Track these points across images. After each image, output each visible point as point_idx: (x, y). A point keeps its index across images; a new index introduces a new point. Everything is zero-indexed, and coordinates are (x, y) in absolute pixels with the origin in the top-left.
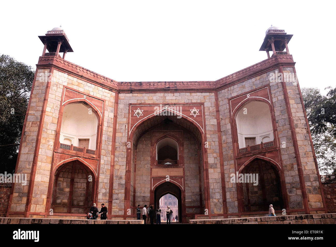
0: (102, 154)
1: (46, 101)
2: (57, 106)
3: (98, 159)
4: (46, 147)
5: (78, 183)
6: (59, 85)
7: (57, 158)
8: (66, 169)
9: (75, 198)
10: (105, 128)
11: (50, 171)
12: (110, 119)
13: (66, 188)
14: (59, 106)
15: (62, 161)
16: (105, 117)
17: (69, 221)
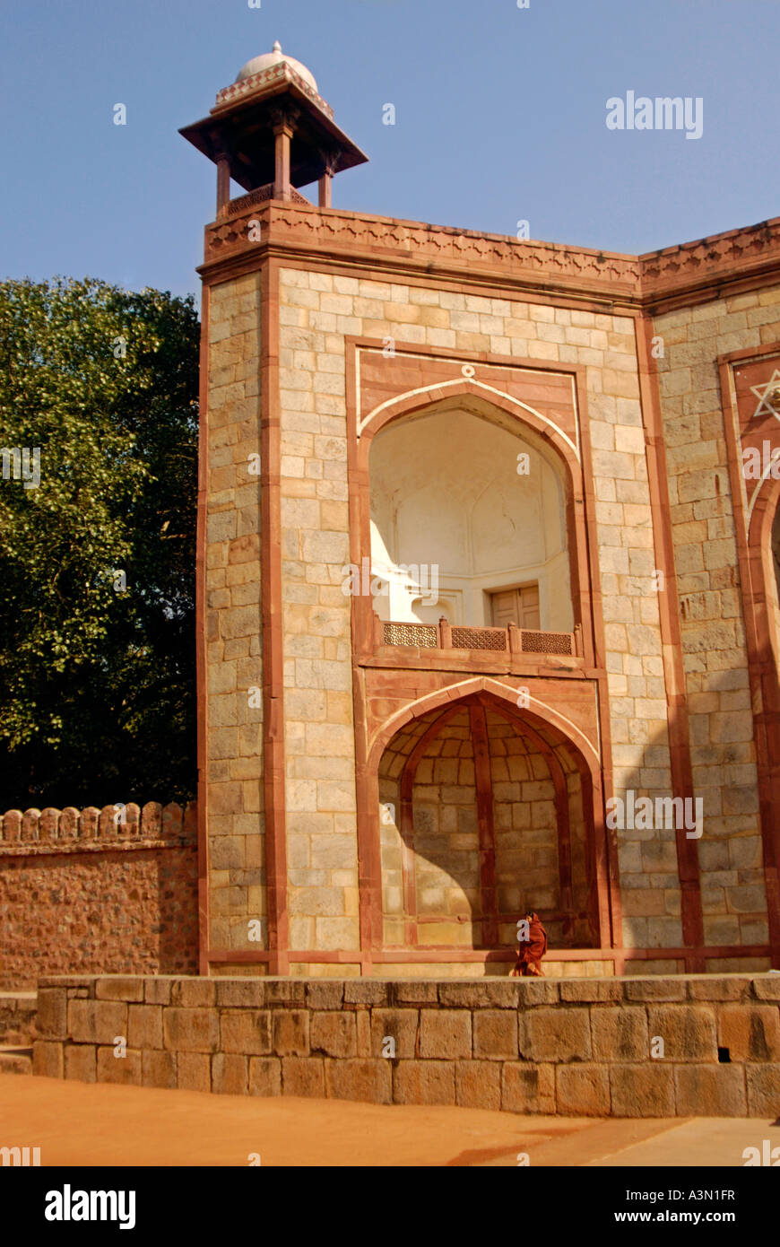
0: (608, 645)
1: (272, 430)
2: (331, 444)
3: (592, 673)
4: (312, 649)
5: (510, 802)
6: (320, 338)
7: (377, 693)
8: (441, 743)
9: (508, 877)
10: (604, 512)
11: (353, 761)
12: (627, 460)
13: (459, 831)
14: (342, 443)
15: (405, 710)
16: (595, 456)
17: (433, 990)
